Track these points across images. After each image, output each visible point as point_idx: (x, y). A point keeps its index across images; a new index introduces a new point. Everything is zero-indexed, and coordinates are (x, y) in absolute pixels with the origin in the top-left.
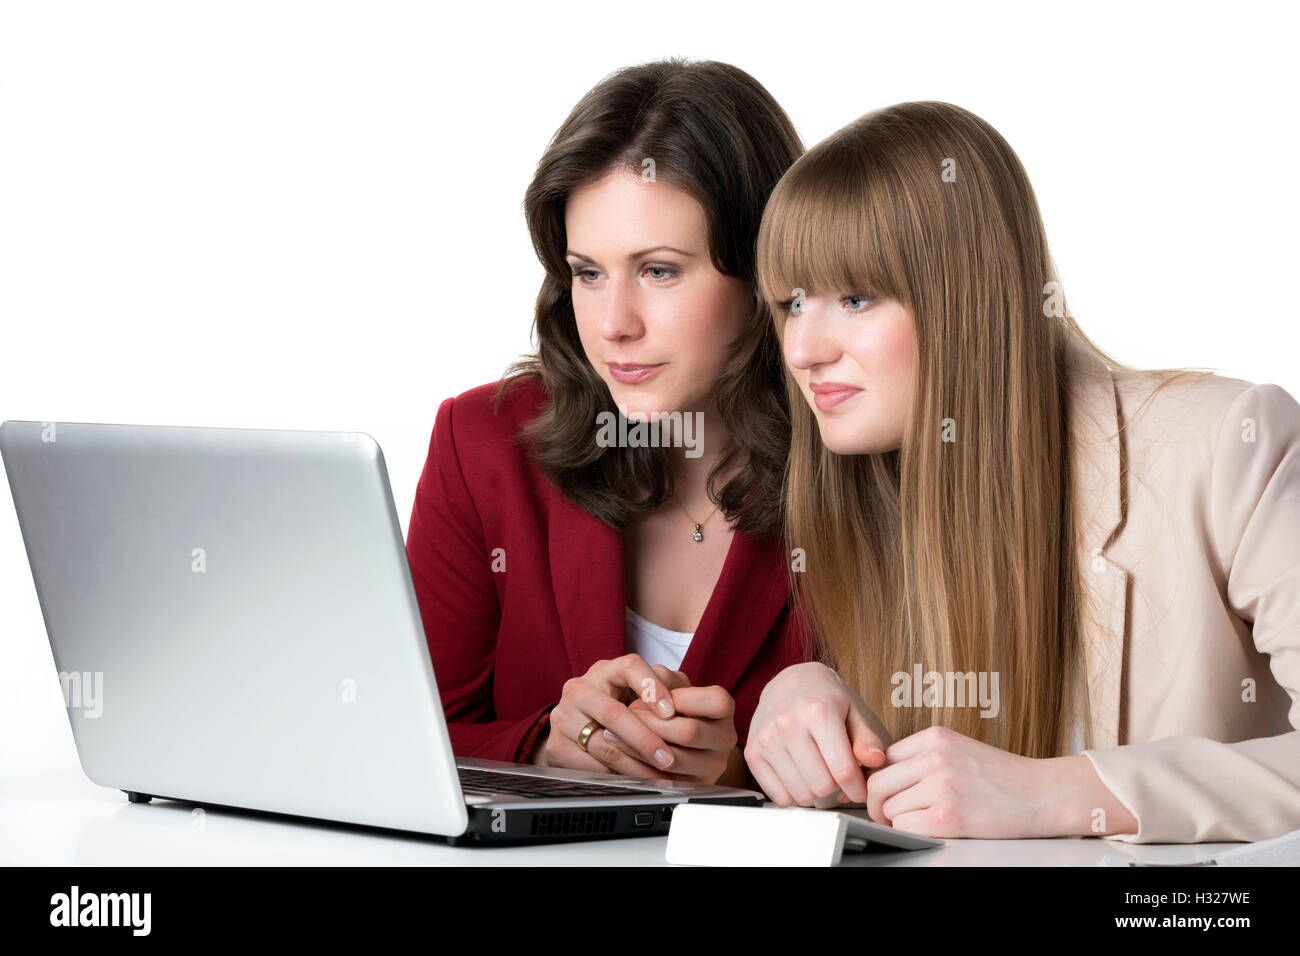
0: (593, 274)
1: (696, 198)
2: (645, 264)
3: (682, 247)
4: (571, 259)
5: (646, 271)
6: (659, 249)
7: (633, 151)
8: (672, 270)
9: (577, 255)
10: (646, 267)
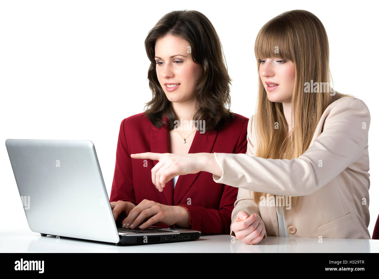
0: (161, 63)
1: (188, 42)
2: (174, 60)
3: (184, 55)
4: (156, 59)
5: (175, 62)
6: (178, 55)
7: (172, 30)
8: (181, 62)
9: (158, 57)
10: (174, 61)
